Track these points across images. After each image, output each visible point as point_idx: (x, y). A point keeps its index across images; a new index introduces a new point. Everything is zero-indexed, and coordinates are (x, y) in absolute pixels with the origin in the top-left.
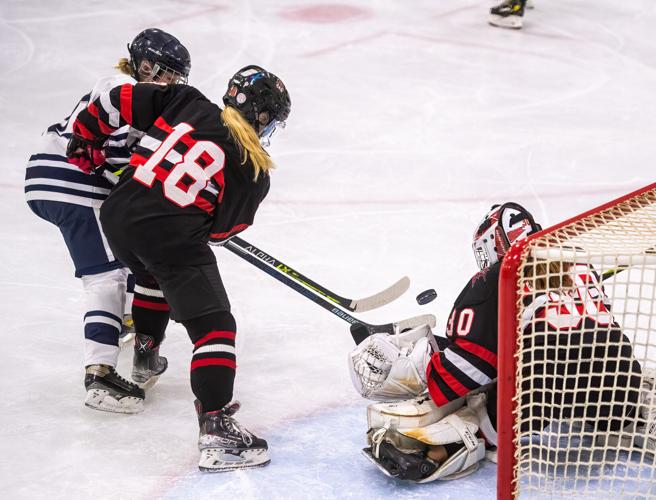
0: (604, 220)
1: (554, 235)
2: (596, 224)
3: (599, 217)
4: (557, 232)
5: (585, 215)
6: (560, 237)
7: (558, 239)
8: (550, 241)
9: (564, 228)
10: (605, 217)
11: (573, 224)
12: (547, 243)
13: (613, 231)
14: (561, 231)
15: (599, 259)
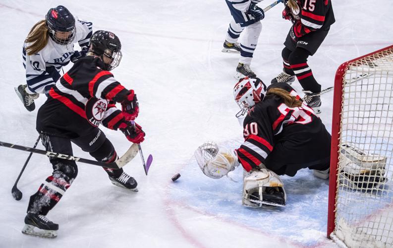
0: (383, 55)
1: (360, 61)
2: (379, 57)
3: (381, 54)
4: (361, 60)
5: (375, 53)
6: (363, 62)
7: (362, 63)
8: (358, 63)
9: (364, 58)
10: (384, 54)
11: (369, 56)
12: (357, 64)
13: (387, 60)
14: (363, 59)
15: (380, 72)
